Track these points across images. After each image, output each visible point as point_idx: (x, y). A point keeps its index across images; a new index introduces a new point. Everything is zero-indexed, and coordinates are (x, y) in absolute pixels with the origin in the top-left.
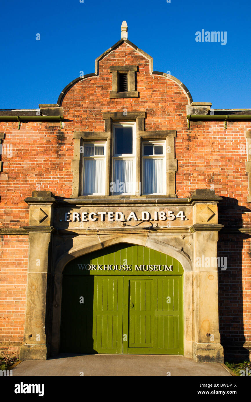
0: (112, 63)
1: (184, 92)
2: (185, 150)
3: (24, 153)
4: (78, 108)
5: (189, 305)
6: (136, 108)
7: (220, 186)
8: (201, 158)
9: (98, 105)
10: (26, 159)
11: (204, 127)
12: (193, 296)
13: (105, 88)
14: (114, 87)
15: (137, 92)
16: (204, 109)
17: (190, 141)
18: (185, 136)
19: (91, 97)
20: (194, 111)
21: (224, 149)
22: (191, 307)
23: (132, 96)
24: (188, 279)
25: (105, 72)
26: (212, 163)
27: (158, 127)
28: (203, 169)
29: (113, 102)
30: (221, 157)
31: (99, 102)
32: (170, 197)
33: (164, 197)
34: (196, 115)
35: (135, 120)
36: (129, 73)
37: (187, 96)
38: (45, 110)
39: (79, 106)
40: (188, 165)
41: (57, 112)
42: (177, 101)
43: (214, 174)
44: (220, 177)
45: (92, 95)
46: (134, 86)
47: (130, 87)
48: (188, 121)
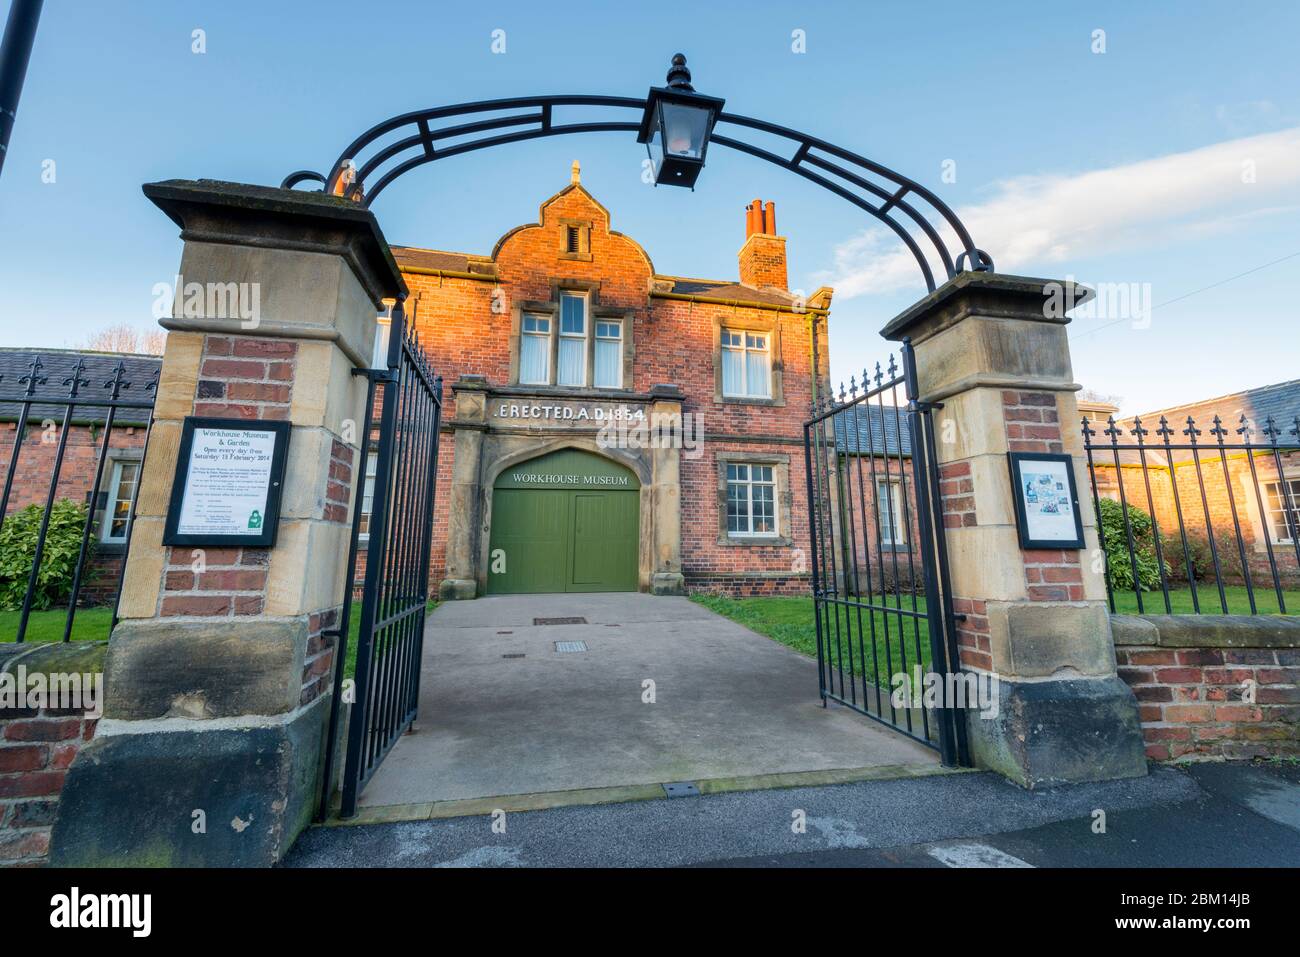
0: (560, 213)
1: (646, 261)
2: (644, 333)
3: (446, 321)
4: (518, 268)
5: (646, 527)
6: (590, 275)
7: (683, 382)
8: (663, 345)
9: (542, 266)
10: (447, 329)
11: (667, 306)
12: (651, 516)
13: (554, 244)
14: (563, 245)
15: (590, 255)
16: (668, 284)
17: (651, 323)
18: (646, 316)
19: (534, 255)
20: (656, 285)
21: (689, 337)
22: (649, 530)
23: (585, 259)
24: (646, 494)
25: (552, 223)
26: (675, 352)
27: (614, 301)
28: (666, 359)
29: (561, 264)
30: (686, 347)
31: (544, 263)
32: (627, 391)
33: (619, 390)
34: (658, 291)
35: (587, 290)
36: (581, 229)
37: (649, 266)
38: (475, 266)
39: (519, 264)
40: (647, 352)
41: (490, 270)
42: (638, 272)
43: (677, 366)
44: (683, 371)
45: (535, 251)
46: (587, 246)
47: (582, 247)
48: (649, 298)
